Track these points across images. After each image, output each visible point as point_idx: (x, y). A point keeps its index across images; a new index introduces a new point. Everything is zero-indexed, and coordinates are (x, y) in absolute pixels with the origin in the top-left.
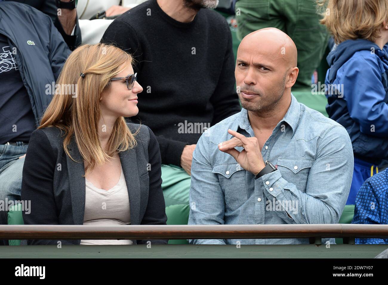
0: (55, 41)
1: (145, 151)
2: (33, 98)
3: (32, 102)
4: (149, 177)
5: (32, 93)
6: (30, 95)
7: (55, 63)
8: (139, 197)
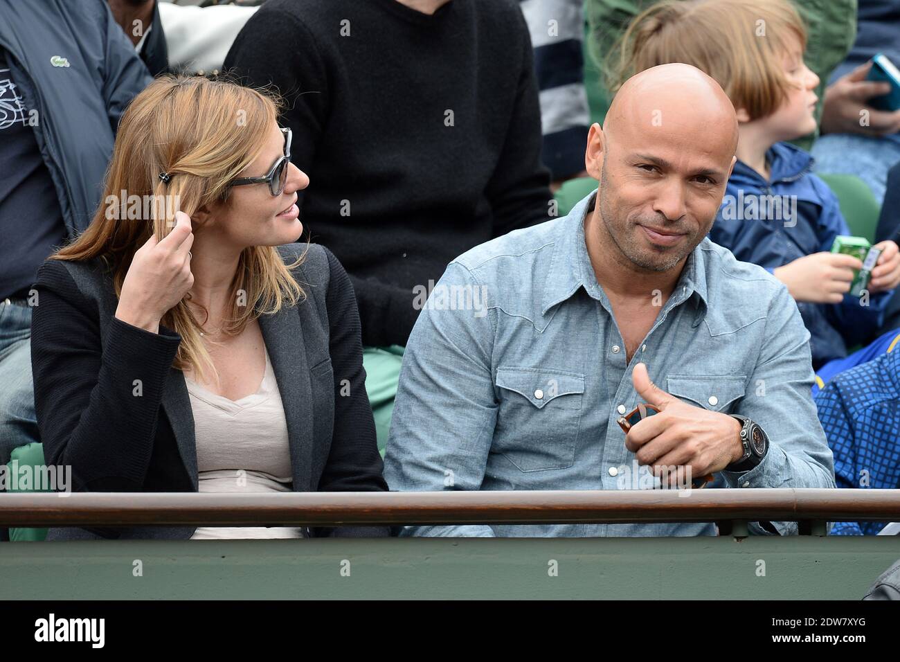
0: (117, 56)
1: (320, 308)
2: (66, 193)
3: (63, 203)
4: (332, 369)
5: (62, 181)
6: (58, 185)
7: (118, 108)
8: (311, 416)
